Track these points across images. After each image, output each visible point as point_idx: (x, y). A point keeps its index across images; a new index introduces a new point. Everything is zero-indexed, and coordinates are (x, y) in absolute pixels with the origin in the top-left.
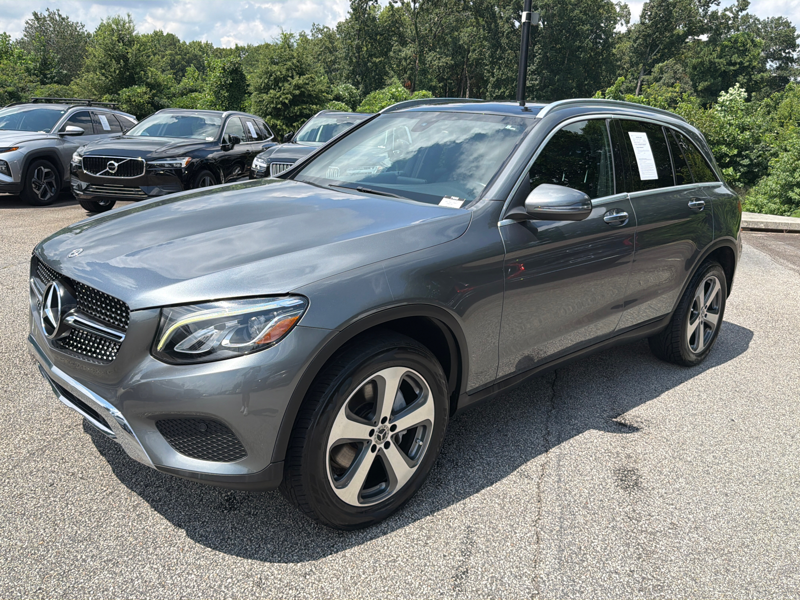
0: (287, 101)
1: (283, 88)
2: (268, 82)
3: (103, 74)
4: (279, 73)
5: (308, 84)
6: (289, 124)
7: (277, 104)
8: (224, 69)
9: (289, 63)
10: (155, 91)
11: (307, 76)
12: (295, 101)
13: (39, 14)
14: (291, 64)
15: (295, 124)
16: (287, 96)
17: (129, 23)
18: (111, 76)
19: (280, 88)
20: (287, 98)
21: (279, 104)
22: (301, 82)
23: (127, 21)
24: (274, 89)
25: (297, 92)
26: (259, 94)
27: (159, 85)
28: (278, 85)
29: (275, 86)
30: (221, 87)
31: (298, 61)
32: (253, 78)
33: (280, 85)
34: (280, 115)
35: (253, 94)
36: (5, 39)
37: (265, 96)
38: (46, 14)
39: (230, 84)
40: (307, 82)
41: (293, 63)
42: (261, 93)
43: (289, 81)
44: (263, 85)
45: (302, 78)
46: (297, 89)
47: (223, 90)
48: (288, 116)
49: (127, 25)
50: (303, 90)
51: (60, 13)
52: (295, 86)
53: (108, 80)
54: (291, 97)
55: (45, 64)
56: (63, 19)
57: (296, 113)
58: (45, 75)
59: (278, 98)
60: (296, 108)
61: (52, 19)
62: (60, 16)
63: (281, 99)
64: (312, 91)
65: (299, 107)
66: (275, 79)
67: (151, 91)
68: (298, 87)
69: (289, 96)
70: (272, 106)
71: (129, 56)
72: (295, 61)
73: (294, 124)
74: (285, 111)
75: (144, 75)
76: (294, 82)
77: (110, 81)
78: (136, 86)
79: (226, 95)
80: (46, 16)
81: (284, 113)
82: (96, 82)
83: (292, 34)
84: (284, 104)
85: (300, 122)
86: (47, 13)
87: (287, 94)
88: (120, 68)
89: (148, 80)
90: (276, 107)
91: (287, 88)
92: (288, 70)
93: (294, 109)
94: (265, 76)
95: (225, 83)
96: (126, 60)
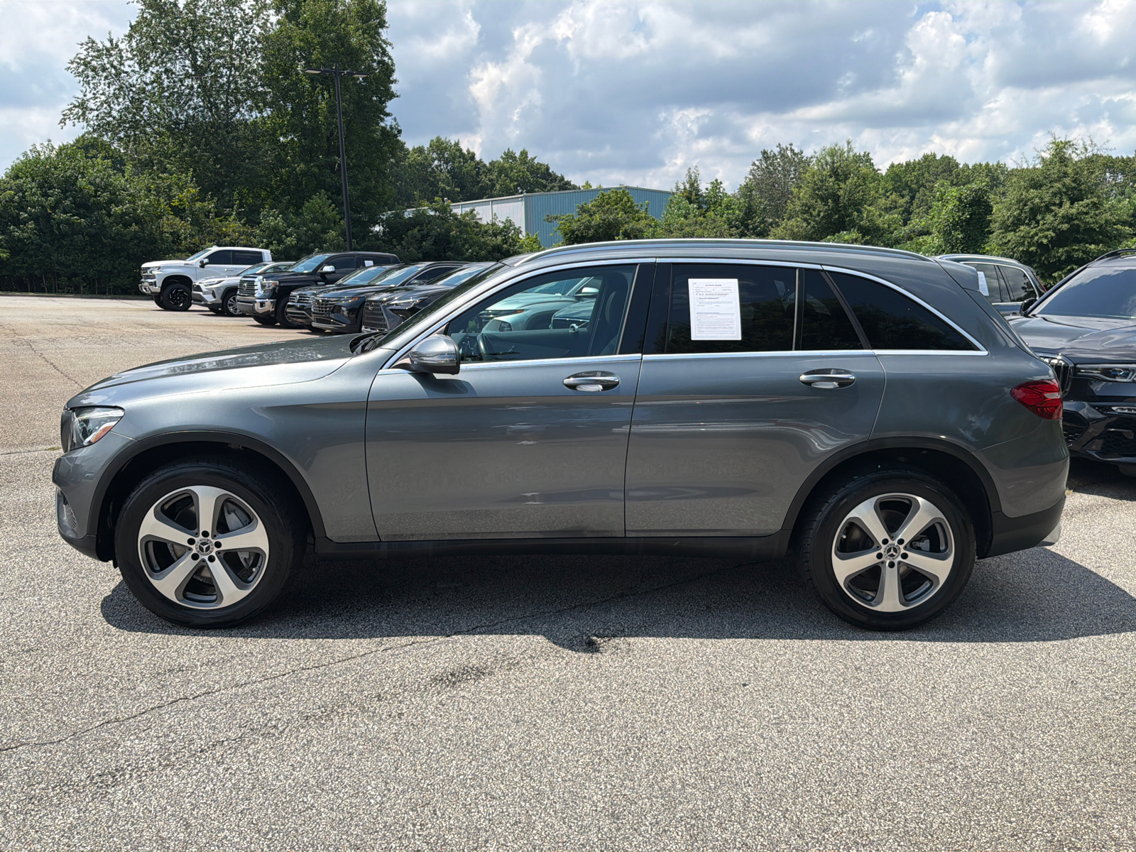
0: (1045, 241)
1: (1041, 222)
2: (1019, 215)
3: (805, 220)
4: (1037, 200)
5: (1087, 213)
6: (1046, 275)
7: (1030, 245)
8: (960, 200)
9: (1058, 185)
10: (868, 238)
11: (1086, 201)
12: (1061, 239)
13: (769, 152)
14: (1060, 186)
15: (1055, 274)
16: (1046, 233)
17: (849, 152)
18: (814, 221)
19: (1038, 222)
20: (1046, 237)
21: (1034, 245)
22: (1074, 211)
23: (846, 149)
24: (1027, 224)
25: (1065, 226)
26: (1003, 233)
27: (877, 229)
28: (1034, 219)
29: (1030, 220)
30: (955, 226)
31: (1074, 181)
32: (1001, 211)
33: (1039, 217)
34: (1034, 262)
35: (994, 234)
36: (716, 186)
37: (1010, 236)
38: (776, 150)
39: (968, 221)
40: (1085, 210)
41: (1064, 185)
42: (1007, 231)
43: (1052, 211)
44: (1011, 219)
45: (1076, 205)
46: (1066, 223)
47: (956, 230)
48: (1046, 262)
49: (846, 154)
50: (1076, 222)
51: (793, 148)
52: (1063, 217)
53: (809, 227)
54: (1053, 234)
55: (749, 212)
56: (795, 154)
57: (1059, 257)
58: (746, 226)
59: (1032, 237)
60: (1061, 250)
61: (783, 156)
62: (792, 150)
63: (1036, 238)
64: (1094, 223)
65: (1066, 249)
66: (1031, 209)
67: (863, 237)
68: (1068, 219)
69: (1051, 234)
70: (1021, 249)
71: (841, 193)
72: (1067, 181)
73: (1053, 275)
74: (1042, 255)
75: (858, 216)
76: (1062, 212)
77: (813, 227)
78: (845, 232)
79: (959, 236)
80: (777, 153)
81: (1040, 260)
82: (796, 230)
83: (1069, 142)
84: (1040, 245)
85: (1065, 271)
86: (778, 149)
87: (1048, 230)
88: (826, 211)
89: (862, 223)
90: (1028, 250)
91: (1049, 221)
92: (1055, 194)
93: (1058, 252)
94: (1017, 207)
95: (959, 219)
96: (836, 198)
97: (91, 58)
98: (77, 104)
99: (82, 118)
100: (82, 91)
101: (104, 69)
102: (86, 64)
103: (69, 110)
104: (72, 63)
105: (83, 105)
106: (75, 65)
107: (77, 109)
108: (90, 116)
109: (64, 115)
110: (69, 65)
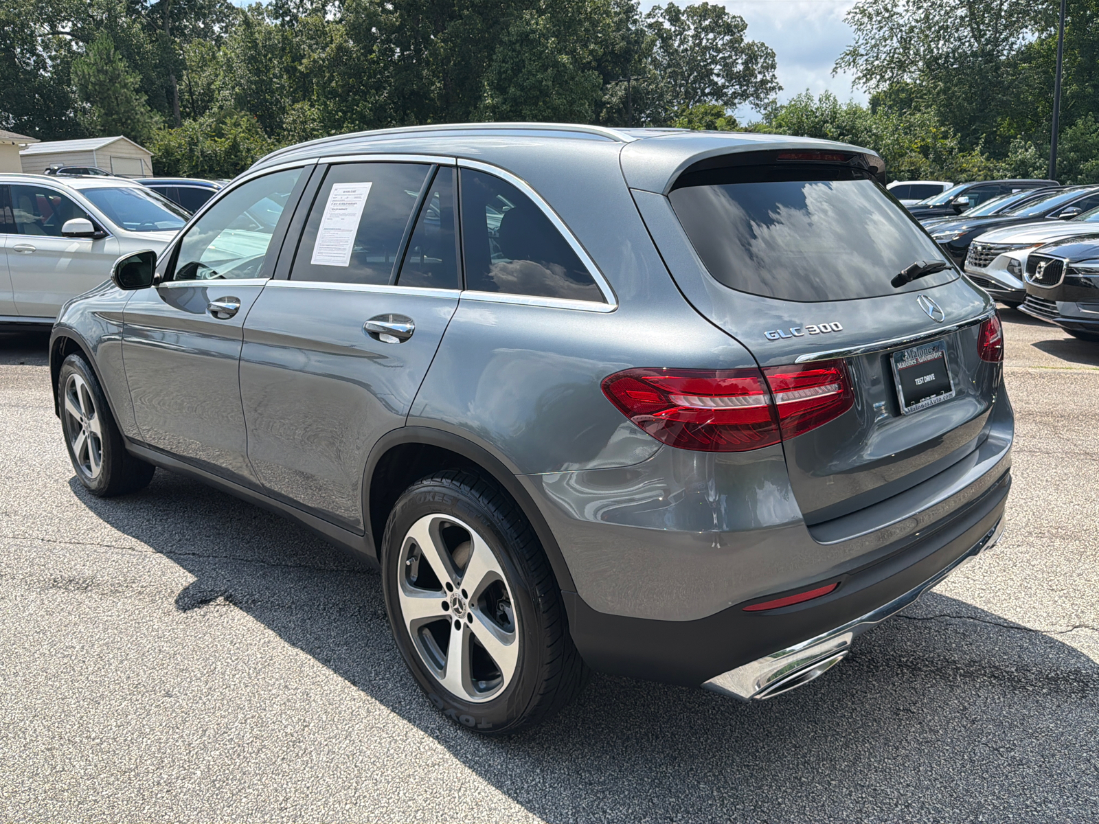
97: (868, 5)
98: (848, 52)
99: (852, 64)
100: (855, 39)
101: (878, 14)
102: (863, 12)
103: (842, 58)
104: (849, 14)
105: (855, 54)
106: (852, 15)
107: (848, 57)
108: (861, 61)
109: (837, 64)
110: (846, 16)
